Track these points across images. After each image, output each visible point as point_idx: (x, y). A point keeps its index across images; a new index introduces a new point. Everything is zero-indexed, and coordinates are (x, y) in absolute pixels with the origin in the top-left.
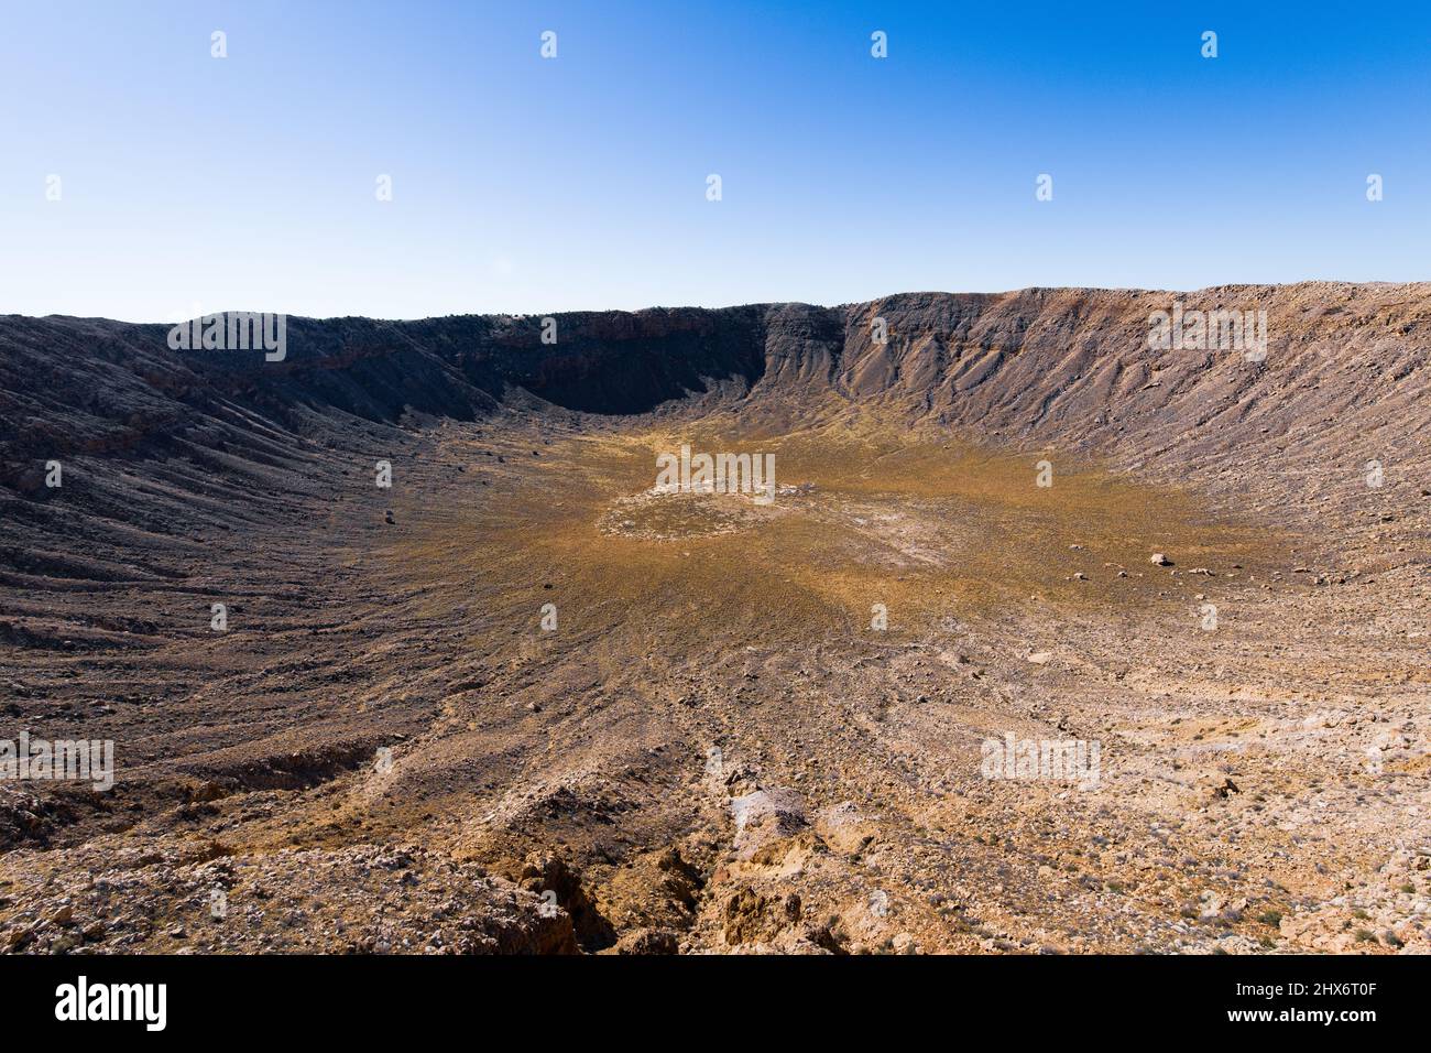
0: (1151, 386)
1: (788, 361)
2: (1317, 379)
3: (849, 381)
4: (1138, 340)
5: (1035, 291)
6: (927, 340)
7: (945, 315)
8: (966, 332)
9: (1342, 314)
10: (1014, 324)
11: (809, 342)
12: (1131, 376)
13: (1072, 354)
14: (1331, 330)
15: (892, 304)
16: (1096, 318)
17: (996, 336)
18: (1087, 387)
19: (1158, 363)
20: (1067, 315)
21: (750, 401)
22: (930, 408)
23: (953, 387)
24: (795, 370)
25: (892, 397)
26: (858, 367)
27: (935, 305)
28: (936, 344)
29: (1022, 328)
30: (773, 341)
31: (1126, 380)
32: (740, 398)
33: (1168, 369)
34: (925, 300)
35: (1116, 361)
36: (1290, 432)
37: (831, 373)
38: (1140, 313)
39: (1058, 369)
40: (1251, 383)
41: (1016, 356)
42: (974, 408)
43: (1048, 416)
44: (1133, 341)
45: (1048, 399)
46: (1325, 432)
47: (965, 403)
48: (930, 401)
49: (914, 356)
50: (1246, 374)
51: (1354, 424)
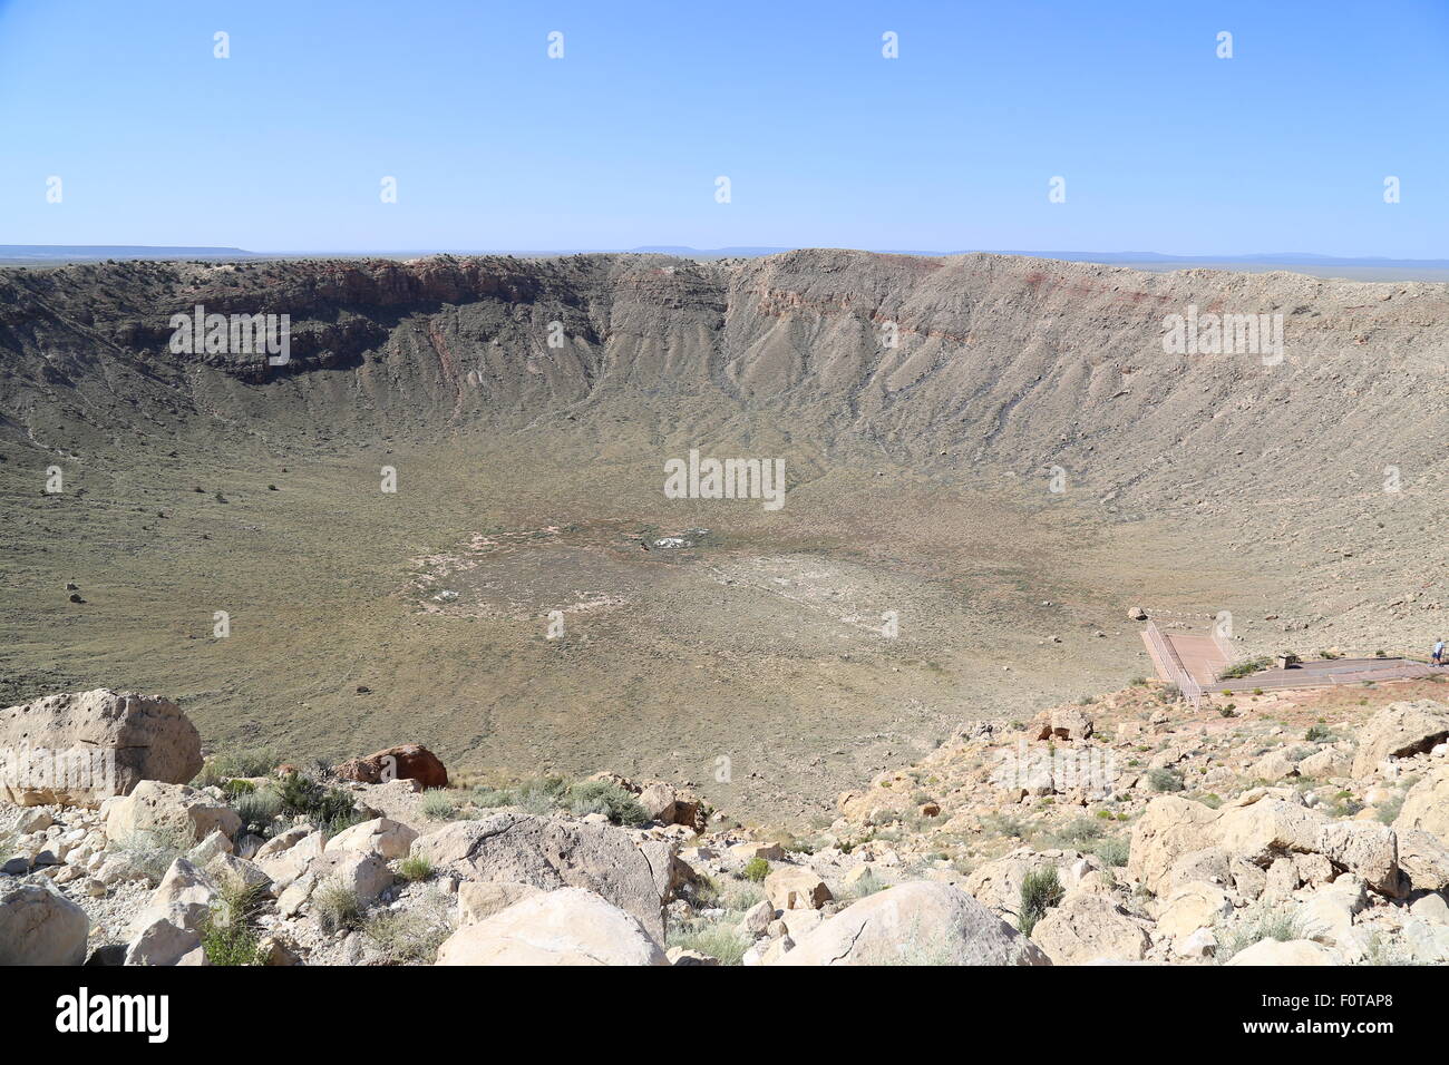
0: (1122, 394)
1: (647, 342)
2: (1288, 391)
3: (738, 374)
4: (1106, 332)
5: (982, 257)
6: (846, 320)
7: (868, 284)
8: (896, 309)
9: (1310, 314)
10: (958, 302)
11: (676, 314)
12: (1099, 379)
13: (1030, 348)
14: (1299, 333)
15: (794, 263)
16: (1057, 301)
17: (936, 317)
18: (1050, 392)
19: (1129, 364)
20: (1022, 294)
21: (595, 403)
22: (854, 415)
23: (884, 388)
24: (658, 354)
25: (803, 400)
26: (751, 352)
27: (854, 269)
28: (857, 325)
29: (968, 306)
30: (624, 310)
31: (1095, 385)
32: (578, 399)
33: (1140, 371)
34: (839, 263)
35: (1082, 358)
36: (1264, 455)
37: (711, 363)
38: (1107, 298)
39: (1015, 367)
40: (1225, 393)
41: (962, 345)
42: (912, 418)
43: (1006, 430)
44: (1100, 334)
45: (1004, 406)
46: (1296, 454)
47: (901, 410)
48: (854, 406)
49: (828, 339)
50: (1220, 382)
51: (1322, 446)
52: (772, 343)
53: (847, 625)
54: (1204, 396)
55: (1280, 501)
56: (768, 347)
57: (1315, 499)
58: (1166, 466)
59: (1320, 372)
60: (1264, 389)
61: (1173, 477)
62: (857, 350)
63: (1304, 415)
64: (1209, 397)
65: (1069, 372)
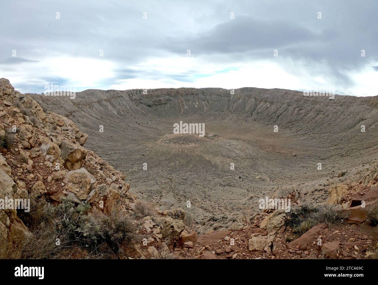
0: (300, 114)
3: (232, 108)
4: (298, 103)
6: (252, 99)
7: (256, 93)
8: (261, 98)
10: (272, 97)
11: (222, 98)
12: (296, 111)
13: (284, 105)
14: (331, 104)
16: (289, 97)
17: (268, 99)
18: (287, 113)
19: (301, 109)
20: (283, 96)
21: (206, 112)
22: (251, 116)
23: (258, 112)
25: (242, 113)
28: (254, 100)
33: (303, 110)
36: (323, 126)
37: (227, 106)
38: (298, 97)
39: (281, 108)
40: (318, 114)
41: (272, 104)
42: (262, 117)
43: (278, 120)
44: (296, 103)
45: (278, 115)
46: (329, 126)
47: (260, 116)
48: (252, 114)
49: (248, 103)
50: (317, 112)
51: (333, 125)
52: (238, 103)
53: (236, 153)
54: (314, 115)
55: (325, 135)
56: (238, 104)
57: (331, 134)
58: (306, 128)
59: (334, 111)
60: (324, 114)
61: (307, 130)
62: (253, 105)
63: (331, 119)
64: (315, 115)
65: (291, 110)
